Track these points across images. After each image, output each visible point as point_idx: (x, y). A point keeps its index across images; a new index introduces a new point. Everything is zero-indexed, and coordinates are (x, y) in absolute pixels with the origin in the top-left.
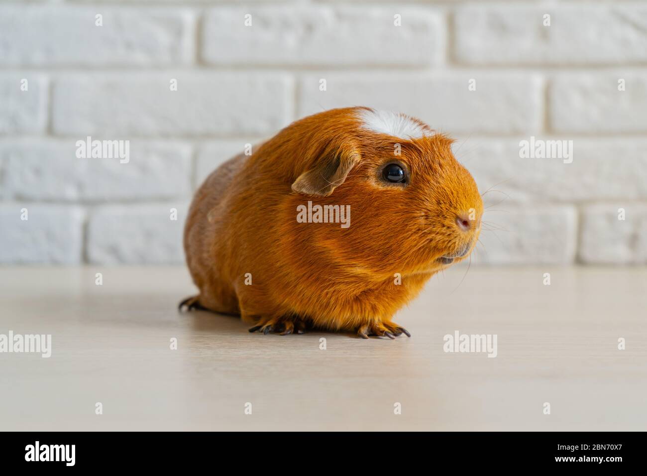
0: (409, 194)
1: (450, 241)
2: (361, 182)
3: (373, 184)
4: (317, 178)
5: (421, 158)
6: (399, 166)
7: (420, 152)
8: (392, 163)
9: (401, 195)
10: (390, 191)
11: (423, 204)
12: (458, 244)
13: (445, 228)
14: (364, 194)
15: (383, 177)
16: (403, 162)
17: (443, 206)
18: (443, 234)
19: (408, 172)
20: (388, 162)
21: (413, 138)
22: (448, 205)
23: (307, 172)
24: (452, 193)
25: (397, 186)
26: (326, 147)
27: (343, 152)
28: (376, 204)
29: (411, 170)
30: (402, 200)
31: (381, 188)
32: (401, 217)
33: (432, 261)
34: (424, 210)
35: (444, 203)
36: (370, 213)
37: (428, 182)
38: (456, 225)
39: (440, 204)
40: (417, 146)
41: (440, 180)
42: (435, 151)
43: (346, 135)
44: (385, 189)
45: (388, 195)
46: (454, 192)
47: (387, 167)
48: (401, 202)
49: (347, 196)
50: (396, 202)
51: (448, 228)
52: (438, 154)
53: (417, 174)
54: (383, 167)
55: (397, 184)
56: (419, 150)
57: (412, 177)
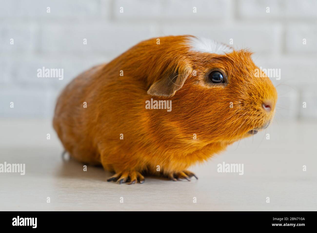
0: (228, 90)
1: (259, 119)
2: (195, 85)
3: (202, 85)
4: (163, 85)
5: (234, 66)
6: (219, 72)
7: (232, 62)
8: (214, 70)
9: (223, 91)
10: (216, 89)
11: (240, 96)
12: (264, 122)
13: (256, 111)
14: (197, 92)
15: (209, 80)
16: (221, 69)
17: (254, 96)
18: (254, 115)
19: (226, 76)
20: (211, 70)
21: (227, 53)
22: (257, 96)
23: (156, 82)
24: (259, 88)
25: (219, 85)
26: (168, 64)
27: (180, 68)
28: (206, 98)
29: (228, 74)
30: (225, 95)
31: (209, 87)
32: (225, 105)
33: (246, 133)
34: (241, 100)
35: (254, 94)
36: (203, 104)
37: (241, 81)
38: (262, 109)
39: (252, 95)
40: (230, 58)
41: (249, 80)
42: (242, 60)
43: (181, 56)
44: (211, 88)
45: (214, 91)
46: (260, 86)
47: (211, 73)
48: (223, 96)
49: (186, 94)
50: (221, 96)
51: (258, 111)
52: (245, 62)
53: (232, 76)
54: (209, 74)
55: (220, 84)
56: (232, 61)
57: (229, 79)
